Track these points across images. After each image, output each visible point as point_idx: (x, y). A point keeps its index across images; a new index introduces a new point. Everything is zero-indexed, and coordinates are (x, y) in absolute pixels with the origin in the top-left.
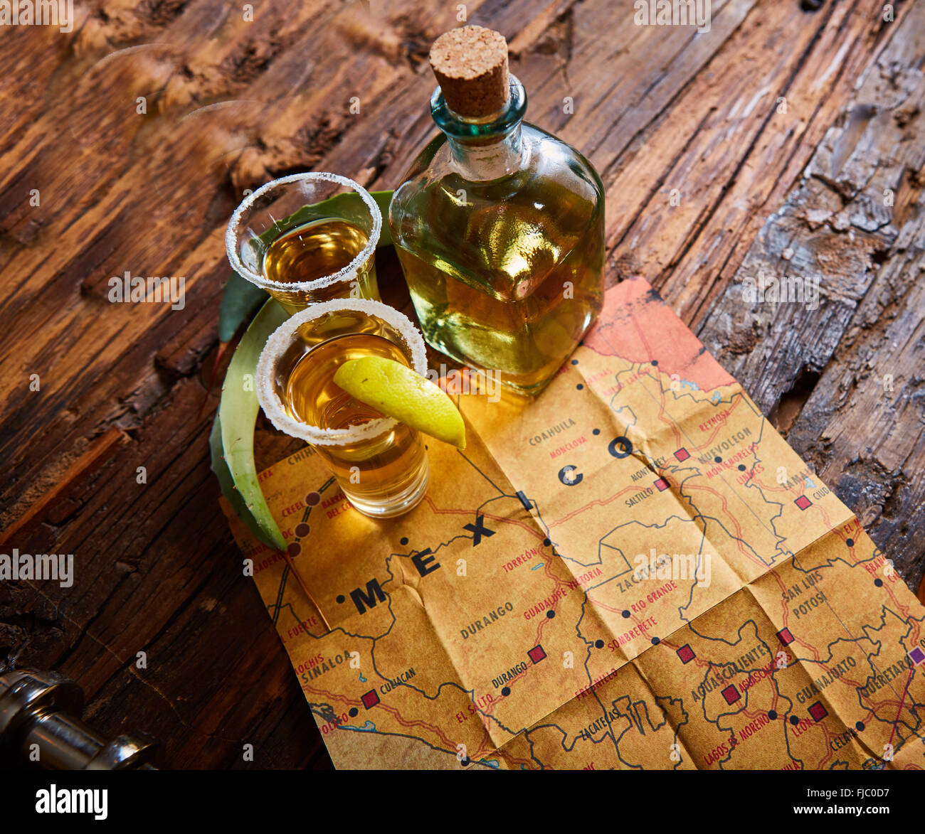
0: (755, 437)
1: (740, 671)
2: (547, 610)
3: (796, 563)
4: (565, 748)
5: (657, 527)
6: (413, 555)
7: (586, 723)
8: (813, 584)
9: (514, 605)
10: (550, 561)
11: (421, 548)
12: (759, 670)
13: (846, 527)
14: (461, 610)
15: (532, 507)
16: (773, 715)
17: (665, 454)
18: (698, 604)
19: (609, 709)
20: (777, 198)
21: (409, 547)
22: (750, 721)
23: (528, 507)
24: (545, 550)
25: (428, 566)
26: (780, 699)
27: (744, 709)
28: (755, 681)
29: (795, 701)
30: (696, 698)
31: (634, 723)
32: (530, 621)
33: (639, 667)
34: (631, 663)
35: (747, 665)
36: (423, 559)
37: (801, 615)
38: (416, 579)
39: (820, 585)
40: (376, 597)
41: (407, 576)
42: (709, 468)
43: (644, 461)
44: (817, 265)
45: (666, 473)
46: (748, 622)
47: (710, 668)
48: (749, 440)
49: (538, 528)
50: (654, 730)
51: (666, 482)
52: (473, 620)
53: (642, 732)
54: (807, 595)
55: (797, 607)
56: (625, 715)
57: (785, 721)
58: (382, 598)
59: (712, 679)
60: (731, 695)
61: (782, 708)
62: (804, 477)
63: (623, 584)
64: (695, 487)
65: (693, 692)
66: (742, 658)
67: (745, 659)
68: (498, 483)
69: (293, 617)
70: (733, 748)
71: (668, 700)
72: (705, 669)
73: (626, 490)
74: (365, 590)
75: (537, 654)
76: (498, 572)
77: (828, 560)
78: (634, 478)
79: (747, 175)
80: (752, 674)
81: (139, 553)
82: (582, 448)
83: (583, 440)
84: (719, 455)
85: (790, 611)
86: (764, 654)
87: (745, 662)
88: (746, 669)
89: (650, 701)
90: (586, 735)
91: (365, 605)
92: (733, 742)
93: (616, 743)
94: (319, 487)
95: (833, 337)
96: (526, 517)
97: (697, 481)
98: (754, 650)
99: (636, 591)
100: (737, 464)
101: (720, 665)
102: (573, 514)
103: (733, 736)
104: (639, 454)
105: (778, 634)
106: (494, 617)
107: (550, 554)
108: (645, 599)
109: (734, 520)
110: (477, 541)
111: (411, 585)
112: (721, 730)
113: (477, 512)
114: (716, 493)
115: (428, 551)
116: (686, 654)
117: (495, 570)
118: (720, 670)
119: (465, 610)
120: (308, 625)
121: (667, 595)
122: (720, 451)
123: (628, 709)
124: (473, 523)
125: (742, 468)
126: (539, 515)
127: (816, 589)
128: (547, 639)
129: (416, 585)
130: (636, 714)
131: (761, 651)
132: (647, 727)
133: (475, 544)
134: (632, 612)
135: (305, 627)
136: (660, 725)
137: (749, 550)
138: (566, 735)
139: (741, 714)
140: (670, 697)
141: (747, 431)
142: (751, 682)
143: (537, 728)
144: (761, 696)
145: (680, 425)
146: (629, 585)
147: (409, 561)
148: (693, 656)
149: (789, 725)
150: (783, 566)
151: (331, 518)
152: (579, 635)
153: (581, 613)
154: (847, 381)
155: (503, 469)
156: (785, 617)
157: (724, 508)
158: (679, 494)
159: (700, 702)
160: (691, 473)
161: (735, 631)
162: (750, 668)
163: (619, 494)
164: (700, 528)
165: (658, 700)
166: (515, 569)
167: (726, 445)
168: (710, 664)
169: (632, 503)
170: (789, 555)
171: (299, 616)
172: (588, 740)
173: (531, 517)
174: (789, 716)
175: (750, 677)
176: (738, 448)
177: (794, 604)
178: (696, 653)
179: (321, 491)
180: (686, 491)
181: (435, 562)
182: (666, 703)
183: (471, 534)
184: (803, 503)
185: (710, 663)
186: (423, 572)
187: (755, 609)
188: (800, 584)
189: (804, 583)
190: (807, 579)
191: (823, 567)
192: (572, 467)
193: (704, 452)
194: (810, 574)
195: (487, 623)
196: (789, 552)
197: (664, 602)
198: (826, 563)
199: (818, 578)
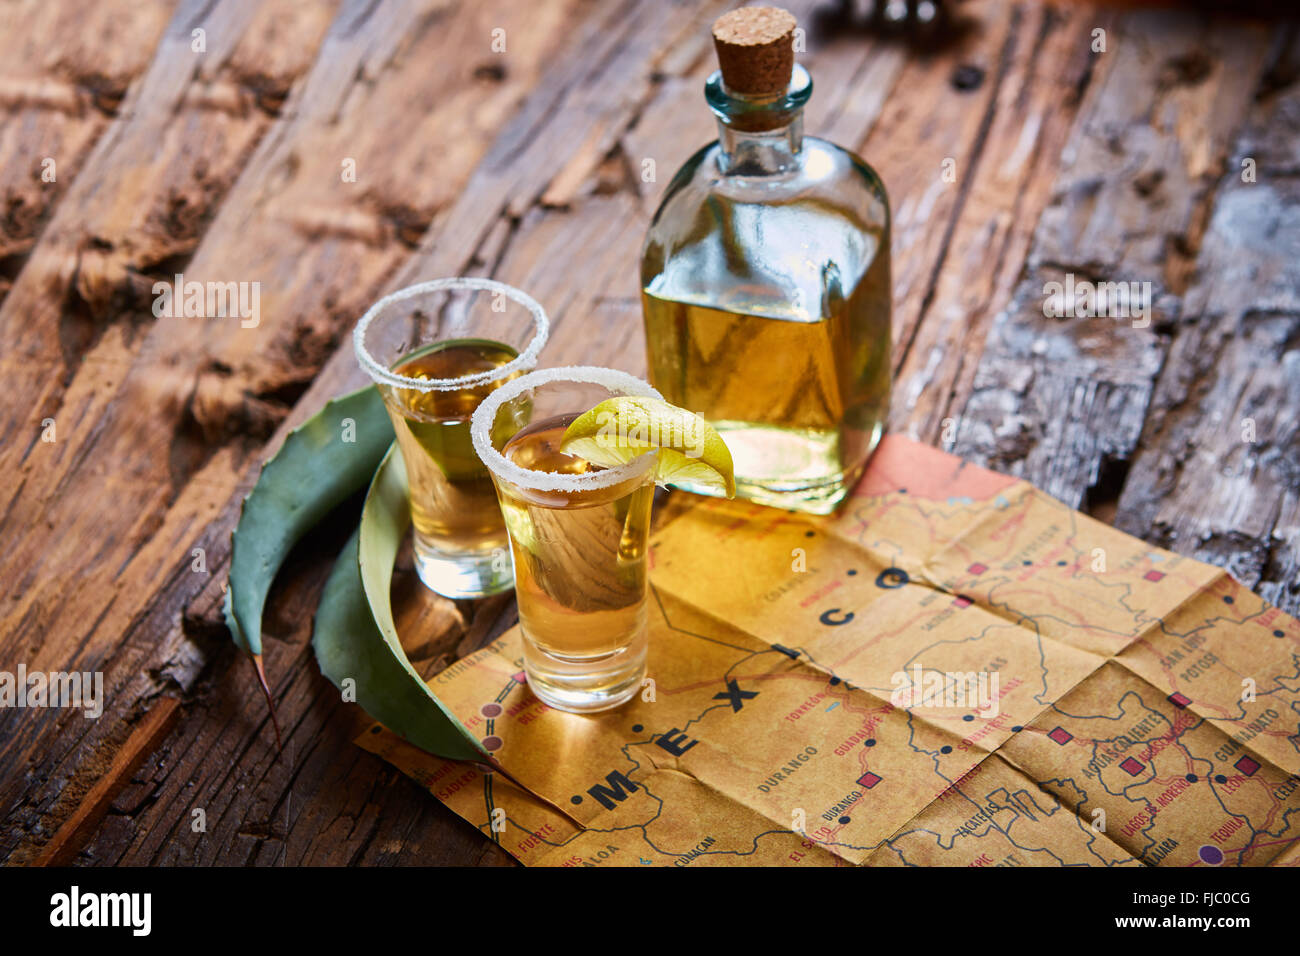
0: (1067, 531)
1: (1135, 743)
2: (863, 741)
3: (1166, 629)
4: (944, 847)
5: (974, 639)
6: (656, 739)
7: (961, 822)
8: (1196, 647)
9: (817, 747)
10: (846, 697)
11: (665, 730)
12: (1159, 739)
13: (1218, 584)
14: (747, 771)
15: (799, 654)
16: (1192, 778)
17: (955, 572)
18: (1056, 688)
19: (985, 805)
20: (1001, 296)
21: (647, 732)
22: (1165, 788)
23: (793, 655)
24: (836, 689)
25: (681, 746)
26: (1194, 761)
27: (1154, 777)
28: (1158, 750)
29: (1215, 761)
30: (1090, 776)
31: (1021, 814)
32: (846, 755)
33: (1005, 757)
34: (994, 755)
35: (1143, 736)
36: (672, 739)
37: (1190, 678)
38: (671, 761)
39: (1206, 647)
40: (624, 788)
41: (658, 761)
42: (1019, 573)
43: (930, 585)
44: (1084, 353)
45: (964, 590)
46: (1127, 694)
47: (1096, 746)
48: (1061, 537)
49: (816, 671)
50: (1049, 816)
51: (968, 600)
52: (768, 775)
53: (1034, 819)
54: (1192, 658)
55: (1184, 672)
56: (1007, 807)
57: (1210, 781)
58: (633, 788)
59: (1103, 755)
60: (1132, 767)
61: (1201, 769)
62: (1146, 554)
64: (1008, 593)
65: (1084, 770)
66: (1133, 730)
67: (1137, 730)
68: (742, 643)
69: (518, 831)
70: (1154, 816)
71: (1056, 783)
72: (1090, 748)
73: (919, 616)
74: (606, 784)
75: (869, 780)
76: (781, 725)
77: (1207, 621)
78: (924, 604)
79: (950, 282)
80: (1151, 743)
81: (266, 819)
82: (838, 591)
83: (837, 584)
84: (1026, 558)
85: (1178, 676)
86: (1159, 722)
87: (1138, 733)
88: (1141, 740)
89: (1033, 790)
90: (965, 832)
91: (613, 800)
92: (1153, 811)
93: (1006, 834)
94: (494, 697)
95: (1132, 422)
96: (795, 667)
97: (1008, 587)
98: (1145, 721)
100: (1054, 562)
101: (1108, 741)
102: (857, 652)
103: (1149, 804)
104: (919, 580)
105: (1170, 699)
106: (795, 764)
107: (845, 691)
109: (1072, 611)
110: (738, 707)
111: (668, 767)
112: (1132, 801)
113: (726, 678)
114: (1039, 593)
115: (675, 731)
116: (1061, 736)
117: (776, 724)
118: (1110, 746)
119: (752, 768)
120: (543, 834)
121: (1014, 691)
122: (1027, 555)
123: (1007, 800)
124: (725, 689)
125: (1062, 564)
126: (812, 660)
127: (1202, 651)
128: (877, 765)
129: (675, 766)
130: (1019, 805)
131: (1155, 720)
132: (1037, 813)
133: (736, 710)
134: (975, 715)
135: (539, 837)
136: (1053, 811)
137: (1101, 631)
138: (939, 836)
139: (1151, 783)
140: (1056, 780)
141: (1055, 528)
142: (1152, 751)
143: (900, 836)
144: (1171, 763)
145: (963, 540)
147: (653, 746)
148: (1071, 737)
149: (1217, 785)
150: (1152, 632)
151: (526, 723)
152: (916, 750)
153: (910, 731)
154: (1167, 463)
155: (742, 627)
156: (1173, 682)
157: (1055, 603)
158: (989, 606)
159: (1096, 778)
160: (997, 582)
161: (1114, 706)
162: (1147, 738)
163: (911, 622)
164: (1031, 628)
165: (1042, 786)
166: (804, 717)
167: (1033, 547)
168: (1095, 742)
169: (930, 626)
170: (1155, 621)
171: (527, 827)
172: (970, 836)
173: (802, 664)
174: (1213, 776)
175: (1150, 747)
176: (1049, 547)
177: (1180, 668)
178: (1073, 734)
179: (499, 700)
180: (997, 600)
181: (689, 740)
182: (1054, 786)
183: (727, 701)
184: (1154, 576)
185: (1094, 740)
186: (678, 752)
187: (1131, 680)
188: (1180, 649)
189: (1184, 648)
190: (1187, 643)
191: (1203, 628)
192: (836, 611)
193: (1006, 560)
194: (1189, 637)
195: (789, 772)
196: (1155, 619)
197: (1013, 697)
198: (1205, 624)
199: (1201, 640)
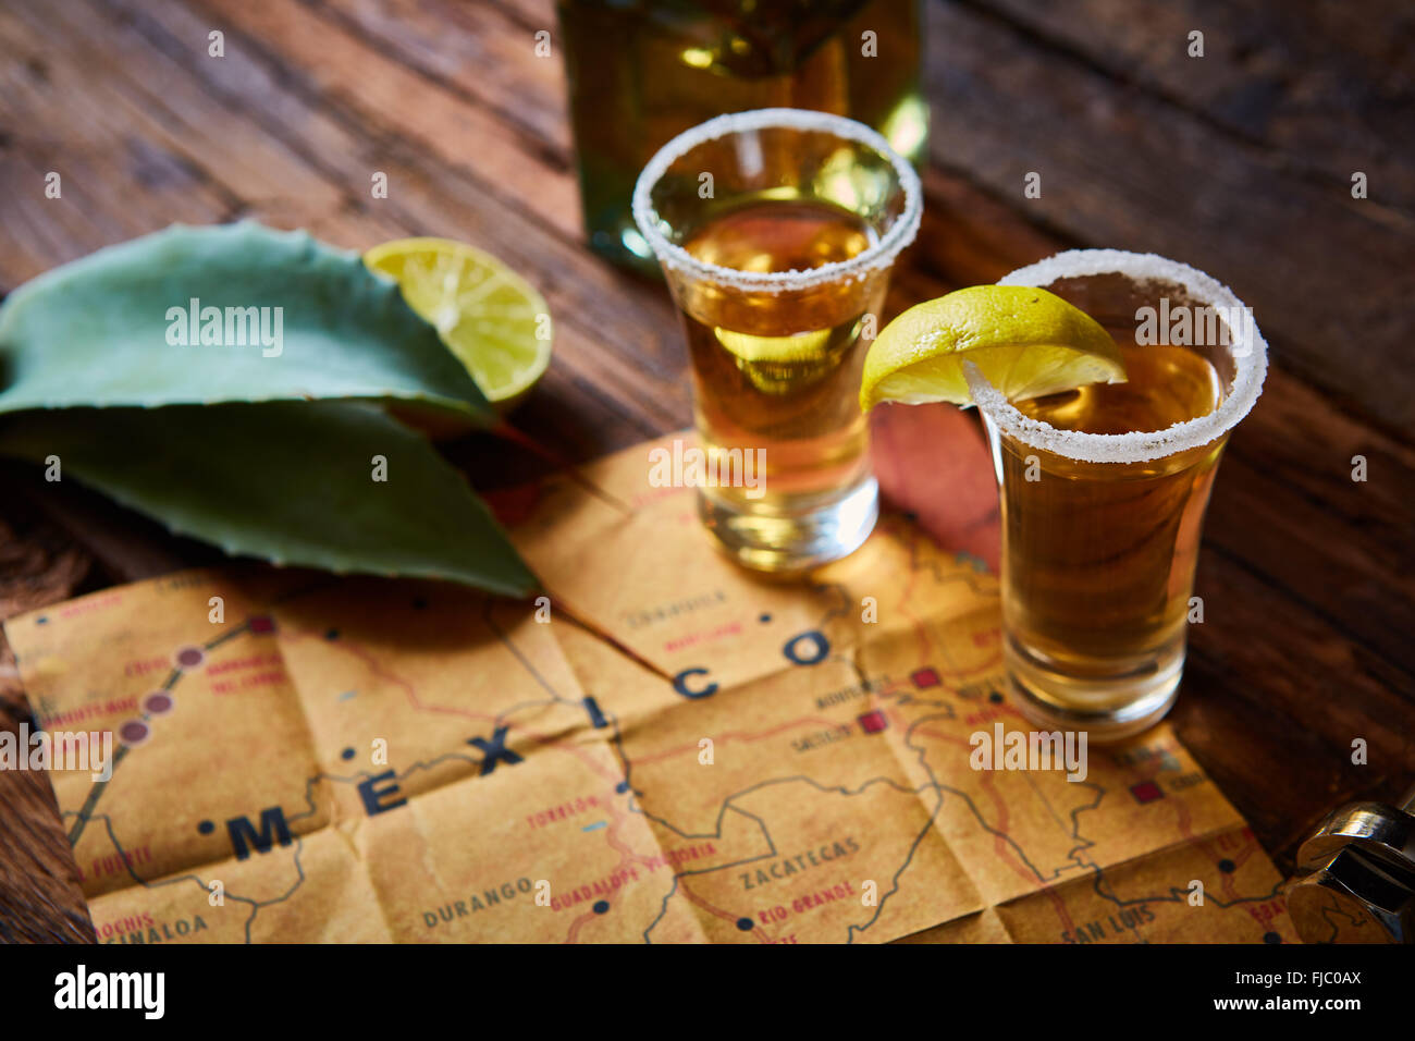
2: (596, 899)
3: (1102, 885)
5: (844, 791)
6: (360, 778)
8: (1133, 926)
9: (535, 884)
11: (377, 769)
13: (1224, 838)
14: (431, 880)
15: (607, 724)
17: (893, 672)
18: (887, 924)
21: (356, 765)
23: (599, 722)
24: (618, 799)
25: (383, 801)
32: (560, 913)
36: (377, 787)
39: (1148, 929)
40: (274, 836)
42: (977, 709)
45: (886, 705)
52: (452, 898)
58: (285, 841)
62: (1162, 752)
63: (753, 875)
64: (937, 735)
68: (552, 676)
73: (801, 723)
74: (256, 822)
76: (516, 827)
77: (1175, 890)
78: (821, 704)
82: (729, 641)
83: (737, 629)
84: (1002, 689)
91: (251, 848)
94: (205, 639)
96: (591, 741)
97: (946, 726)
99: (775, 890)
106: (492, 898)
107: (626, 807)
108: (788, 905)
109: (1000, 801)
110: (487, 769)
113: (501, 718)
115: (390, 775)
117: (511, 822)
119: (440, 881)
120: (135, 859)
121: (833, 905)
122: (1004, 685)
124: (487, 735)
126: (618, 741)
127: (1139, 934)
133: (483, 774)
134: (757, 922)
135: (128, 861)
137: (1015, 854)
145: (934, 627)
146: (762, 878)
147: (351, 789)
150: (1078, 885)
151: (218, 693)
153: (659, 913)
157: (987, 778)
158: (904, 742)
160: (935, 710)
163: (784, 727)
166: (551, 825)
169: (806, 745)
170: (1091, 870)
171: (121, 839)
179: (208, 646)
180: (918, 740)
181: (398, 795)
183: (479, 755)
184: (1147, 792)
186: (375, 809)
188: (1104, 923)
189: (1113, 921)
190: (1121, 915)
191: (1162, 899)
192: (701, 672)
193: (971, 680)
194: (1127, 909)
195: (477, 905)
196: (1092, 864)
197: (824, 915)
198: (1168, 894)
199: (1145, 917)
